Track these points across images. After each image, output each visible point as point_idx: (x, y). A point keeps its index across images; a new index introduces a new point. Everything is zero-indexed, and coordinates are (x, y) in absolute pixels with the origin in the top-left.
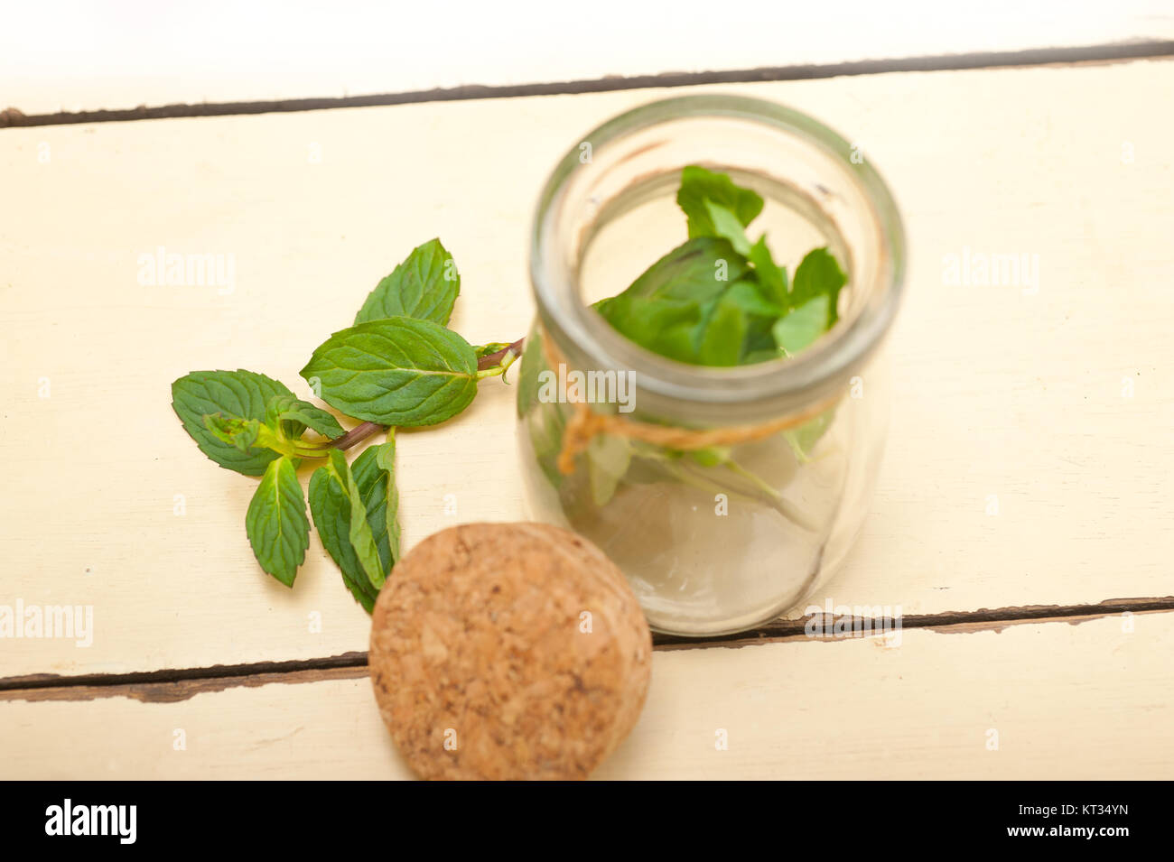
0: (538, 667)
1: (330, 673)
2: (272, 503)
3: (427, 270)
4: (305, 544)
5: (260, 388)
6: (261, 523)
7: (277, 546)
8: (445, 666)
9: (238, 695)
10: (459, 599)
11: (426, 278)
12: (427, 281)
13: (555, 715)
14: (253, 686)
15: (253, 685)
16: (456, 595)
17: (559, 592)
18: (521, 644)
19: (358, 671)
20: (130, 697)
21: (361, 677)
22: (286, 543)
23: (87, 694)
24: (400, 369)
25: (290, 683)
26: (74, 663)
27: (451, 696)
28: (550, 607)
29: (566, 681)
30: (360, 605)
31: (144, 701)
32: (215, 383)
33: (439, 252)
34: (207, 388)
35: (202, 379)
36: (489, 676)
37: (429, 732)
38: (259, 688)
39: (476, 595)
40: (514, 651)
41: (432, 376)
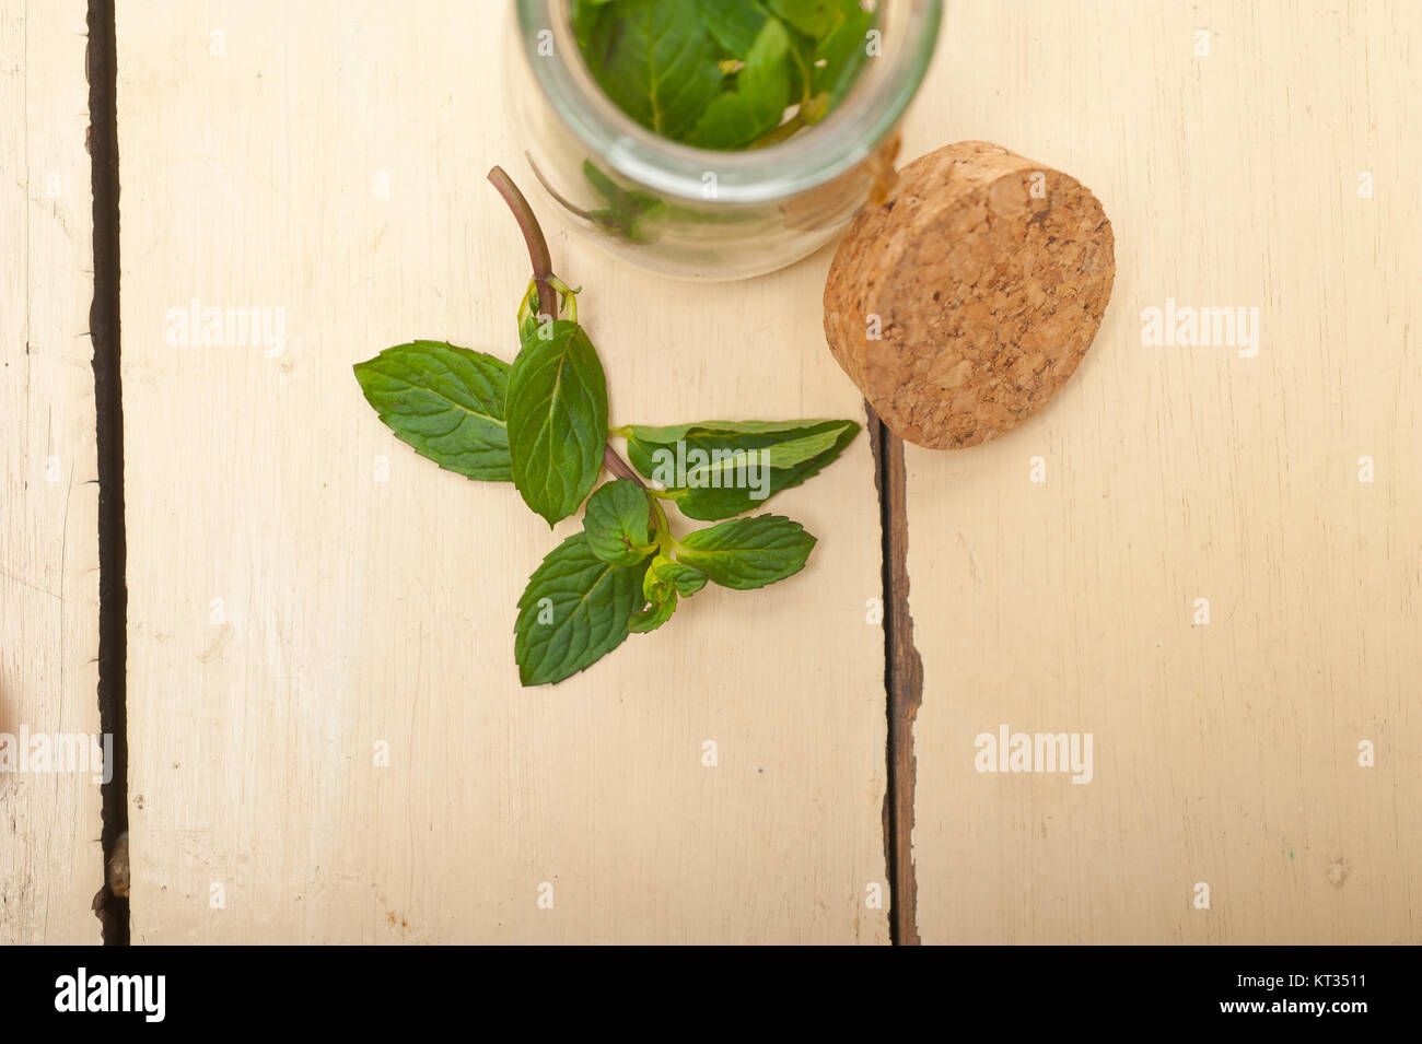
0: (1013, 260)
1: (897, 504)
2: (729, 558)
3: (393, 382)
4: (784, 521)
5: (548, 580)
6: (749, 571)
7: (776, 552)
8: (977, 364)
9: (918, 603)
10: (930, 341)
11: (404, 384)
12: (409, 382)
13: (1054, 247)
14: (909, 586)
15: (906, 588)
16: (925, 343)
17: (963, 227)
18: (989, 275)
19: (897, 473)
20: (914, 718)
21: (904, 471)
22: (774, 544)
23: (906, 765)
24: (551, 413)
25: (907, 547)
26: (873, 780)
27: (1001, 360)
28: (971, 238)
29: (1033, 231)
30: (822, 471)
31: (919, 703)
32: (530, 634)
33: (377, 364)
34: (534, 645)
35: (525, 650)
36: (1000, 316)
37: (1019, 389)
38: (911, 580)
39: (932, 321)
40: (991, 284)
41: (562, 376)
